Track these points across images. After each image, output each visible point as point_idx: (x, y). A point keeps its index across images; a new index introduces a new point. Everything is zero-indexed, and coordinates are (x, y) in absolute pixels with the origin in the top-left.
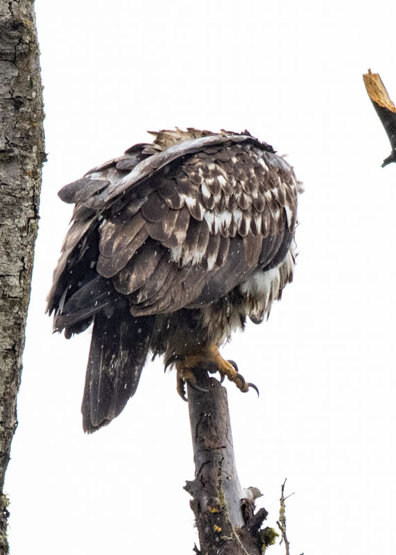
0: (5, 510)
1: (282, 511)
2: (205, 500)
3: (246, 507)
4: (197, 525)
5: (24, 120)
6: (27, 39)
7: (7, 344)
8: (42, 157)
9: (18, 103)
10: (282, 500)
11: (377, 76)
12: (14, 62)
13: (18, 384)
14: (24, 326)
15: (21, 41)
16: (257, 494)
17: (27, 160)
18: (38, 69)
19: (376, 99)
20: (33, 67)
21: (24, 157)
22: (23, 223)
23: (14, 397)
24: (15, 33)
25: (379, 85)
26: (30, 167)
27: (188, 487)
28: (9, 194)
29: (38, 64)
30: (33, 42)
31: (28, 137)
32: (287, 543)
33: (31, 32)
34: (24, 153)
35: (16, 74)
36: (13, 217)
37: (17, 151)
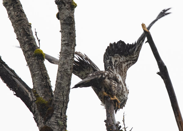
0: (66, 118)
1: (124, 118)
2: (108, 124)
3: (117, 125)
4: (107, 129)
5: (72, 37)
6: (73, 20)
7: (67, 83)
8: (75, 45)
9: (70, 33)
10: (124, 116)
11: (144, 24)
12: (70, 25)
13: (69, 92)
14: (71, 80)
15: (71, 21)
16: (119, 123)
17: (72, 46)
18: (75, 27)
19: (144, 29)
20: (74, 26)
21: (71, 45)
22: (71, 58)
23: (69, 95)
24: (70, 19)
25: (145, 26)
26: (73, 47)
27: (105, 121)
28: (68, 52)
29: (75, 26)
30: (74, 21)
31: (72, 40)
32: (125, 125)
33: (73, 19)
34: (71, 44)
35: (70, 27)
36: (69, 57)
37: (70, 43)
